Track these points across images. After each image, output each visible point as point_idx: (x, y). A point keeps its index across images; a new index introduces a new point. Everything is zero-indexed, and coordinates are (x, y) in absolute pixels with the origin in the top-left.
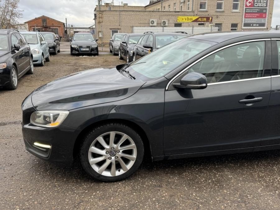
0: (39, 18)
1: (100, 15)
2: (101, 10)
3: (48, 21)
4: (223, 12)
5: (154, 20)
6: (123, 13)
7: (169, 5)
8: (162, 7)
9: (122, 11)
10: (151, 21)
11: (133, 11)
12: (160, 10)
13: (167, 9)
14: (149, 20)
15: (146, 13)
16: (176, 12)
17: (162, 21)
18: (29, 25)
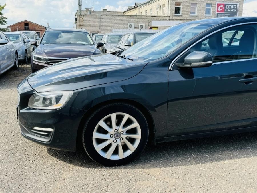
0: (21, 23)
1: (81, 19)
2: (81, 14)
3: (30, 25)
4: (197, 16)
5: (132, 24)
6: (103, 17)
7: (146, 11)
8: (139, 12)
9: (101, 15)
10: (129, 25)
11: (112, 15)
12: (138, 15)
13: (144, 14)
14: (128, 24)
15: (124, 17)
16: (152, 16)
17: (140, 25)
18: (12, 29)
